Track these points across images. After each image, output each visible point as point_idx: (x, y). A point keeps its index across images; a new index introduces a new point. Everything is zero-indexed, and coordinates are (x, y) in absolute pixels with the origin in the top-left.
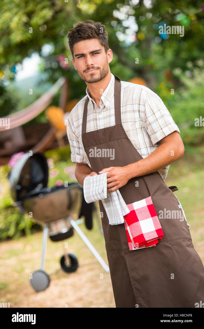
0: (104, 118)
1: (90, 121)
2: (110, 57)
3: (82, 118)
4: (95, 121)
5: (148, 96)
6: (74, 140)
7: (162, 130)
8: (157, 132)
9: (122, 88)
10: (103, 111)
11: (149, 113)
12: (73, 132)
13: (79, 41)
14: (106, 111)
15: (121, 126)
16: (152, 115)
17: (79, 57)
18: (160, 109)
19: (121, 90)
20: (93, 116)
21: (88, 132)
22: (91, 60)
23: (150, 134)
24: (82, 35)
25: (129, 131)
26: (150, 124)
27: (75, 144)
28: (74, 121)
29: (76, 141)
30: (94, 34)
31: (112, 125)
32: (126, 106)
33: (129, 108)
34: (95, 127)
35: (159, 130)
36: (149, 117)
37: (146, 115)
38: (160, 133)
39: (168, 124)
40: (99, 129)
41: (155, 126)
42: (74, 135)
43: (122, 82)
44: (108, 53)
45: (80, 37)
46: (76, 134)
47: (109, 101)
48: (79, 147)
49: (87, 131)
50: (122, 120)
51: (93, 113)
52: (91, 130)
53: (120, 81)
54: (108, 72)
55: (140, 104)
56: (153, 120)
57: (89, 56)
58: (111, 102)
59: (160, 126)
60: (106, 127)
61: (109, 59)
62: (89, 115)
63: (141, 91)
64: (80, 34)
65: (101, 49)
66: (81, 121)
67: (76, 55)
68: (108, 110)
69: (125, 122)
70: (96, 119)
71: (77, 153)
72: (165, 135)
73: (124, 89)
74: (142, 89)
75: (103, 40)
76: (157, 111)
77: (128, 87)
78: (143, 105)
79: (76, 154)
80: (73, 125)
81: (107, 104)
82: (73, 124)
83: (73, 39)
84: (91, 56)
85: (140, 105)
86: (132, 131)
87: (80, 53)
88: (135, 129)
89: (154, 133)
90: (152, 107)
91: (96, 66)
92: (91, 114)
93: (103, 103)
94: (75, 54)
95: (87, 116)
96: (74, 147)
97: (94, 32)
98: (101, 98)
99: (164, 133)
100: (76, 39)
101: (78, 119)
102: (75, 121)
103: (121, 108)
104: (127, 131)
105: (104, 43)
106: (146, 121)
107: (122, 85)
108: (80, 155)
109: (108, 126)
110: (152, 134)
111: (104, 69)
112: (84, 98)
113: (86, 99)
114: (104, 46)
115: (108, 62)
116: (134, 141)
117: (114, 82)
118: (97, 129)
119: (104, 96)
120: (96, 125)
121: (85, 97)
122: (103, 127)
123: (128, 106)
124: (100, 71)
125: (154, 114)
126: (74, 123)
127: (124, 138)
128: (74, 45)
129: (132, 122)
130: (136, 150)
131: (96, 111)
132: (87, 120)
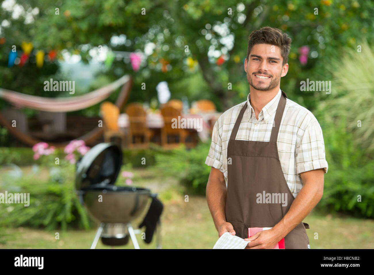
0: (260, 131)
1: (242, 129)
2: (285, 72)
3: (234, 123)
4: (248, 131)
5: (311, 122)
6: (217, 143)
7: (313, 162)
8: (307, 162)
9: (286, 106)
10: (260, 123)
11: (305, 140)
12: (219, 135)
13: (261, 43)
14: (263, 124)
15: (276, 144)
16: (307, 143)
17: (254, 59)
18: (318, 141)
19: (285, 108)
20: (247, 125)
21: (237, 140)
22: (265, 66)
23: (298, 161)
24: (267, 38)
25: (283, 152)
26: (302, 151)
27: (218, 148)
28: (224, 123)
29: (220, 145)
30: (278, 42)
31: (265, 140)
32: (286, 125)
33: (289, 128)
34: (246, 137)
35: (310, 161)
36: (304, 144)
37: (301, 141)
38: (309, 164)
39: (321, 159)
40: (250, 140)
41: (306, 155)
42: (219, 139)
43: (288, 100)
44: (284, 67)
45: (263, 39)
46: (221, 138)
47: (269, 114)
48: (221, 153)
49: (236, 138)
50: (278, 139)
51: (248, 122)
52: (241, 139)
53: (286, 98)
54: (277, 85)
55: (300, 127)
56: (307, 149)
57: (265, 62)
58: (271, 116)
59: (312, 157)
60: (258, 140)
61: (283, 73)
62: (243, 122)
63: (306, 115)
64: (264, 36)
65: (280, 58)
66: (232, 126)
67: (252, 56)
68: (265, 123)
69: (280, 142)
70: (250, 129)
71: (217, 158)
72: (313, 168)
73: (288, 108)
74: (307, 113)
75: (284, 52)
76: (314, 141)
77: (293, 107)
78: (303, 130)
79: (215, 159)
80: (221, 128)
81: (266, 117)
82: (222, 126)
83: (256, 39)
84: (268, 62)
85: (300, 129)
86: (285, 153)
87: (258, 55)
88: (289, 153)
89: (302, 162)
90: (310, 136)
91: (269, 73)
92: (246, 123)
93: (262, 115)
94: (251, 54)
95: (241, 123)
96: (215, 151)
97: (280, 40)
98: (263, 109)
99: (313, 165)
100: (259, 40)
101: (230, 124)
102: (226, 124)
103: (281, 126)
104: (280, 152)
105: (284, 55)
106: (299, 147)
107: (287, 103)
108: (219, 161)
109: (261, 140)
110: (300, 162)
111: (276, 79)
112: (241, 104)
113: (243, 105)
114: (284, 58)
115: (281, 75)
116: (284, 164)
117: (280, 98)
118: (248, 140)
119: (266, 108)
120: (248, 135)
121: (244, 103)
122: (256, 140)
123: (288, 126)
124: (272, 80)
125: (310, 142)
126: (224, 126)
127: (275, 158)
128: (254, 45)
129: (288, 143)
130: (283, 174)
131: (253, 121)
132: (240, 127)
